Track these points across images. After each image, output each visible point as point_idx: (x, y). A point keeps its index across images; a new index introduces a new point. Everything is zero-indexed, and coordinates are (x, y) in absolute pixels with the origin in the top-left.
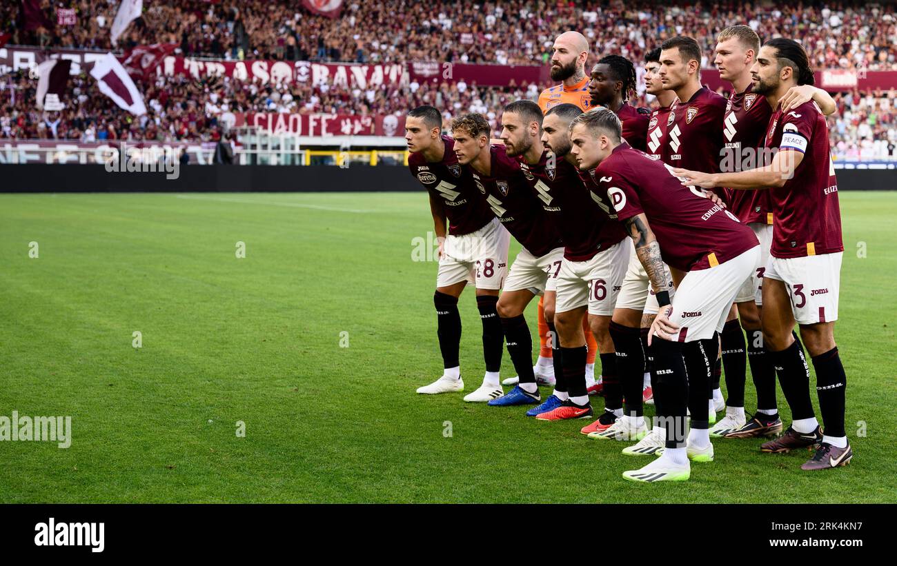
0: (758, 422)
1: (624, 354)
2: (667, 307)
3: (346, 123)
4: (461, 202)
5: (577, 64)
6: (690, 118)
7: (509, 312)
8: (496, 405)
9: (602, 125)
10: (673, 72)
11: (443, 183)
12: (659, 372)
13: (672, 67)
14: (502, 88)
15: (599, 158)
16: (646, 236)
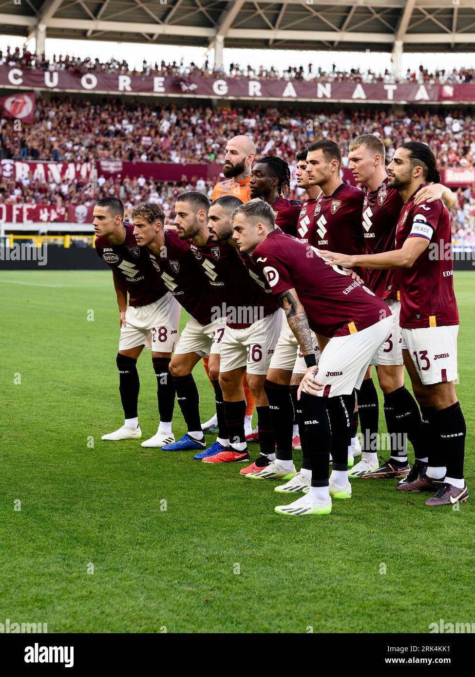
0: (391, 467)
1: (276, 408)
2: (313, 368)
3: (44, 212)
4: (139, 279)
5: (246, 164)
6: (335, 209)
7: (179, 371)
8: (168, 450)
9: (258, 214)
10: (318, 170)
11: (124, 262)
12: (307, 423)
13: (317, 166)
14: (175, 183)
15: (256, 242)
16: (296, 308)
